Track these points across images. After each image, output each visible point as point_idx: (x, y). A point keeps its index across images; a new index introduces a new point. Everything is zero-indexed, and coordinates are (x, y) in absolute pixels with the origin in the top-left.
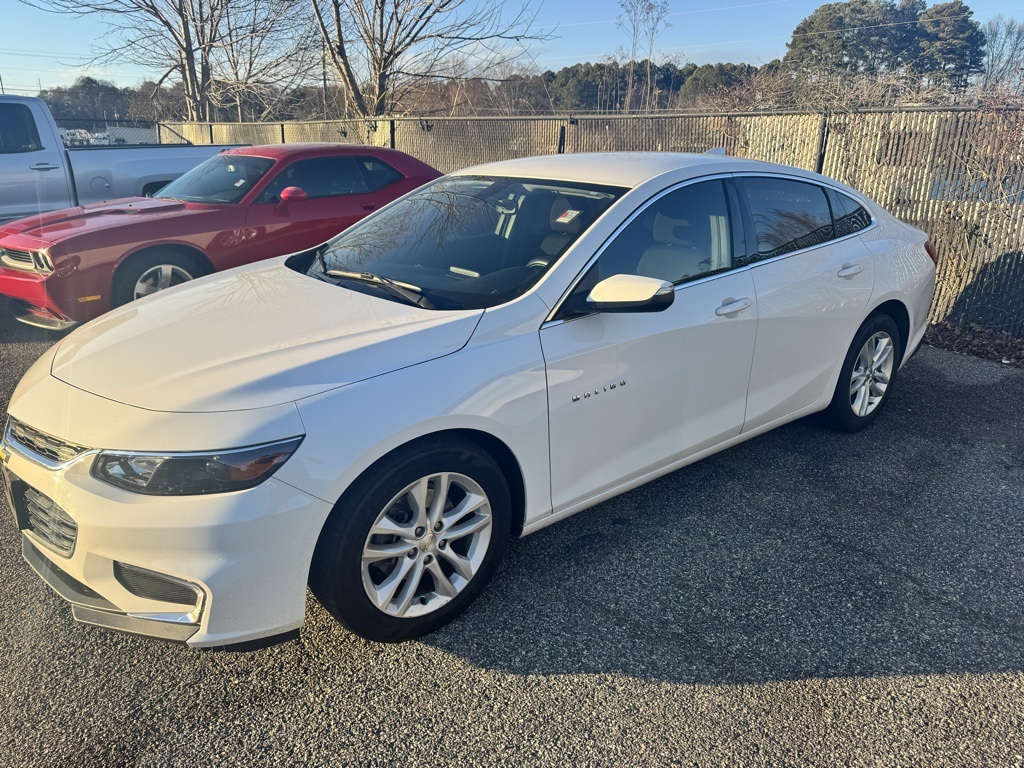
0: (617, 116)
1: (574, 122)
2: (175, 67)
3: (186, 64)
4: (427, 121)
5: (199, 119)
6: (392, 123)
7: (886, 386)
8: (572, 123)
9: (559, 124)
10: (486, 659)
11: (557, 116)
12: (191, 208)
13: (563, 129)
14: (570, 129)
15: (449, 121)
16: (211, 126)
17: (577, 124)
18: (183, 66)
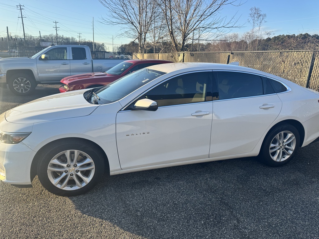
0: (245, 52)
1: (232, 53)
2: (137, 38)
3: (140, 38)
4: (193, 53)
5: (141, 53)
6: (184, 54)
7: (292, 152)
8: (231, 54)
9: (229, 54)
10: (79, 207)
11: (228, 52)
12: (108, 76)
13: (229, 56)
14: (231, 55)
15: (198, 53)
16: (143, 54)
17: (233, 54)
18: (139, 38)
